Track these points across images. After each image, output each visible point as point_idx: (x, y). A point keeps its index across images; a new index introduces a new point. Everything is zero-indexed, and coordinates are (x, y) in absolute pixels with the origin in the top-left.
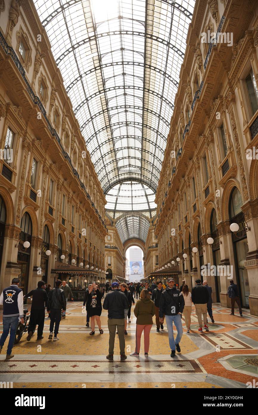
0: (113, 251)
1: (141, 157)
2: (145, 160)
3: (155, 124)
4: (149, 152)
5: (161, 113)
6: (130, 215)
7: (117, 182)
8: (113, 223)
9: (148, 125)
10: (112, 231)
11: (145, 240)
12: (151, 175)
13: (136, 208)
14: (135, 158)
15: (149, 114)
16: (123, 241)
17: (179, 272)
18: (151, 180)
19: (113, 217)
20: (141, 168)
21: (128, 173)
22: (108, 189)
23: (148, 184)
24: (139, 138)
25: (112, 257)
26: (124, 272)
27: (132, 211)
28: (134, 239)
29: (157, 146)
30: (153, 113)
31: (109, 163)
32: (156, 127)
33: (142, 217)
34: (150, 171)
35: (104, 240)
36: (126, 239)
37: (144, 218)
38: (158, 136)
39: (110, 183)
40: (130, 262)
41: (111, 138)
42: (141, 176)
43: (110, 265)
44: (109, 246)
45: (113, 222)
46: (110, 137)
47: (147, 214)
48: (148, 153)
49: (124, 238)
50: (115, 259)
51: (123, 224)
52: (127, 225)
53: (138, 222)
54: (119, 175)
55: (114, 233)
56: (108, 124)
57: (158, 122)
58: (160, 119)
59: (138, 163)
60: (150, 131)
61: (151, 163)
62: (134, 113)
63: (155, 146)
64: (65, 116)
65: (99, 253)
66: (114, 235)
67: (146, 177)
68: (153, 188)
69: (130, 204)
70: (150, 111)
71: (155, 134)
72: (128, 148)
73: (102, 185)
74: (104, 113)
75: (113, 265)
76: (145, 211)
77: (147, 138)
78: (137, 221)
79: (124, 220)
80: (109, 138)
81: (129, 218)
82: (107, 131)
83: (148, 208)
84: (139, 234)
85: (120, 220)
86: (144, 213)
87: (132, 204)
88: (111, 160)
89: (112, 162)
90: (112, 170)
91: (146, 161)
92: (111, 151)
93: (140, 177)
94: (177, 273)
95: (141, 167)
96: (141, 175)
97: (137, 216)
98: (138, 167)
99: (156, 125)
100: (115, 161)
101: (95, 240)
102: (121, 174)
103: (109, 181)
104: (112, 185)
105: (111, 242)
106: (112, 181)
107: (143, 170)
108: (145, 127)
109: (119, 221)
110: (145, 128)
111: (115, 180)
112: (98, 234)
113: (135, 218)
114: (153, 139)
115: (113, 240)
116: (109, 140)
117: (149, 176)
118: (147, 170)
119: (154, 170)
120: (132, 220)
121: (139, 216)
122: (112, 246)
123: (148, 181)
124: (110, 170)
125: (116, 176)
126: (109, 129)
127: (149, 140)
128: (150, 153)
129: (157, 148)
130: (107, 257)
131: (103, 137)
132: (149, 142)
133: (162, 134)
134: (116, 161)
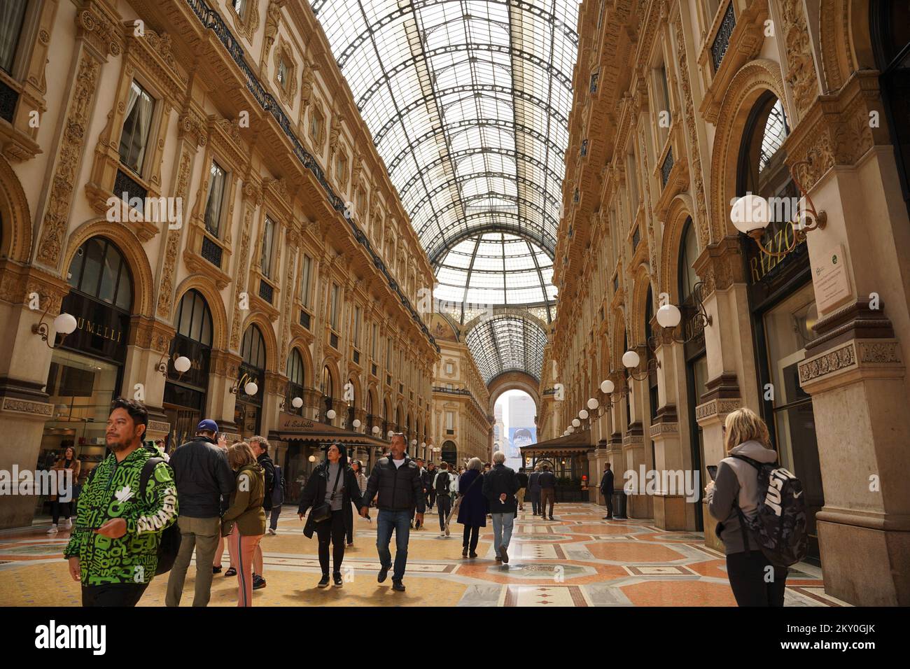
0: (459, 400)
1: (515, 173)
2: (525, 179)
3: (541, 88)
4: (532, 159)
5: (555, 59)
6: (501, 316)
7: (462, 236)
8: (457, 333)
9: (525, 91)
10: (457, 353)
11: (538, 376)
12: (541, 216)
13: (514, 298)
14: (502, 175)
15: (527, 65)
16: (486, 378)
17: (590, 446)
18: (543, 229)
19: (459, 321)
20: (518, 200)
21: (489, 212)
22: (441, 251)
23: (538, 240)
24: (507, 124)
25: (457, 413)
26: (488, 449)
27: (506, 306)
28: (515, 374)
29: (551, 145)
30: (536, 60)
31: (440, 188)
32: (544, 95)
33: (529, 321)
34: (538, 207)
35: (431, 373)
36: (495, 372)
37: (534, 324)
38: (552, 118)
39: (446, 237)
40: (510, 429)
41: (440, 125)
42: (519, 219)
43: (450, 432)
44: (451, 387)
45: (459, 333)
46: (436, 124)
47: (541, 314)
48: (529, 162)
49: (488, 370)
50: (464, 418)
51: (484, 336)
52: (494, 339)
53: (520, 333)
54: (465, 218)
55: (463, 359)
56: (430, 92)
57: (547, 82)
58: (552, 74)
59: (511, 189)
60: (531, 106)
61: (539, 187)
62: (493, 63)
63: (544, 143)
64: (309, 69)
65: (415, 401)
66: (461, 363)
67: (532, 222)
68: (548, 249)
69: (499, 289)
70: (528, 57)
71: (544, 113)
72: (485, 150)
73: (424, 242)
74: (418, 64)
75: (457, 433)
76: (537, 305)
77: (526, 125)
78: (519, 330)
79: (486, 328)
80: (435, 127)
81: (499, 324)
82: (428, 110)
83: (542, 300)
84: (525, 362)
85: (477, 327)
86: (533, 312)
87: (505, 289)
88: (444, 180)
89: (447, 185)
90: (447, 206)
91: (528, 183)
92: (441, 158)
93: (516, 222)
94: (586, 450)
95: (518, 198)
96: (519, 217)
97: (517, 317)
98: (511, 198)
99: (544, 90)
100: (453, 182)
101: (404, 371)
102: (471, 216)
103: (441, 232)
104: (451, 243)
105: (453, 378)
106: (451, 233)
107: (522, 206)
108: (518, 96)
109: (474, 330)
110: (519, 101)
111: (457, 229)
112: (412, 357)
113: (513, 322)
114: (540, 127)
115: (458, 373)
116: (434, 130)
117: (539, 219)
118: (532, 204)
119: (548, 203)
120: (506, 328)
121: (521, 318)
122: (456, 387)
123: (535, 231)
124: (443, 205)
125: (459, 221)
126: (431, 105)
127: (532, 130)
128: (536, 163)
129: (550, 149)
130: (445, 414)
131: (419, 122)
132: (529, 134)
133: (560, 112)
134: (458, 182)
